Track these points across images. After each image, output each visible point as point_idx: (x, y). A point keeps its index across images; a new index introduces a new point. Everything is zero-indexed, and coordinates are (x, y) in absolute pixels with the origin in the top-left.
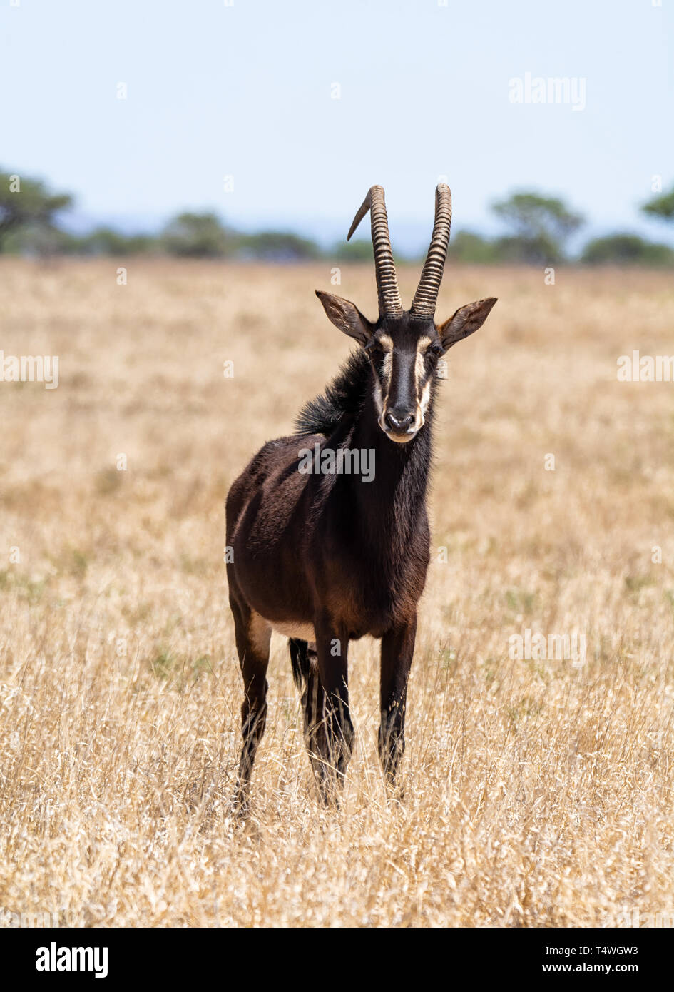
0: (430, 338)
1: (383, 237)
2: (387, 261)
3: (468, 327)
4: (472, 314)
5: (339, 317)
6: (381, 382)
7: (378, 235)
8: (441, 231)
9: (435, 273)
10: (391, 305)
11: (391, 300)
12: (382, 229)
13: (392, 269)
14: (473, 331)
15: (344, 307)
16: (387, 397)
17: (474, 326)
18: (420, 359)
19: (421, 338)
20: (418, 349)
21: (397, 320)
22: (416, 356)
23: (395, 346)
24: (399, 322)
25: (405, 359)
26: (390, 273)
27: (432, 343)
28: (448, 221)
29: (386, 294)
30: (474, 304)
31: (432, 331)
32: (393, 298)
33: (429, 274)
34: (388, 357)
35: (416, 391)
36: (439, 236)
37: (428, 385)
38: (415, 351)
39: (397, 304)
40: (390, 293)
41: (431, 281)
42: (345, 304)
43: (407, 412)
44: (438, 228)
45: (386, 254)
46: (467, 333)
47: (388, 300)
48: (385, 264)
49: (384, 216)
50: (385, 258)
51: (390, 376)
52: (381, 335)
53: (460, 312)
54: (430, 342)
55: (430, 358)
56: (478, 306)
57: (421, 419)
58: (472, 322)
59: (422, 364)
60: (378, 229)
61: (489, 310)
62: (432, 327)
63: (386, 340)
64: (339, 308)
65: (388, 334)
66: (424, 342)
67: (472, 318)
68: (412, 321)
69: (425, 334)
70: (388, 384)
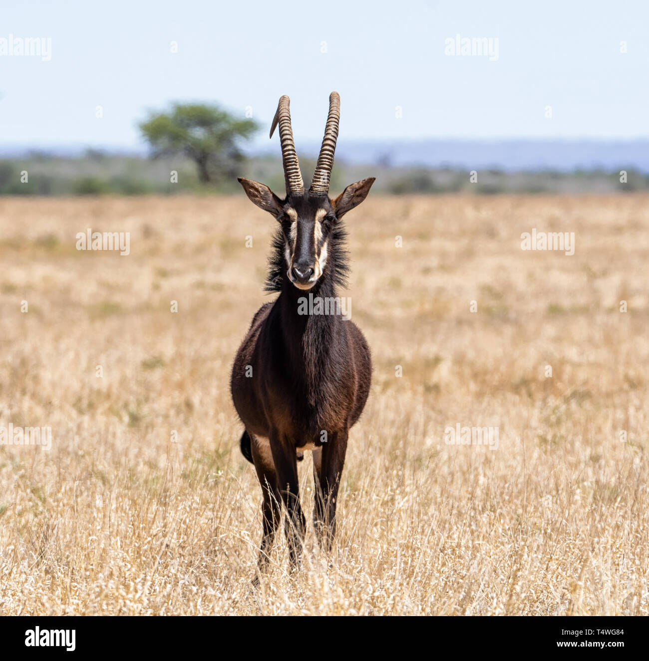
0: (326, 210)
1: (287, 134)
2: (291, 152)
3: (355, 200)
4: (357, 190)
5: (257, 196)
6: (289, 244)
7: (283, 133)
8: (331, 128)
9: (327, 160)
10: (295, 185)
11: (295, 182)
12: (287, 128)
13: (295, 158)
14: (359, 203)
15: (260, 189)
16: (293, 255)
17: (359, 199)
18: (318, 226)
19: (319, 210)
20: (317, 218)
21: (300, 197)
22: (315, 223)
23: (299, 216)
24: (302, 198)
25: (307, 226)
26: (293, 161)
27: (327, 214)
28: (336, 121)
29: (290, 177)
30: (358, 183)
31: (327, 205)
32: (296, 180)
33: (323, 161)
34: (294, 225)
35: (315, 249)
36: (330, 131)
37: (326, 245)
38: (314, 220)
39: (299, 184)
40: (294, 176)
41: (324, 166)
42: (261, 187)
43: (308, 265)
44: (329, 126)
45: (290, 147)
46: (354, 205)
47: (292, 182)
48: (289, 154)
49: (288, 118)
50: (289, 150)
51: (295, 239)
52: (288, 209)
53: (349, 189)
54: (326, 213)
55: (326, 224)
56: (361, 184)
57: (319, 271)
58: (358, 196)
59: (320, 230)
60: (284, 128)
61: (370, 187)
62: (327, 201)
63: (292, 212)
64: (257, 190)
65: (294, 207)
66: (321, 213)
67: (358, 193)
68: (310, 197)
69: (322, 207)
70: (294, 246)
